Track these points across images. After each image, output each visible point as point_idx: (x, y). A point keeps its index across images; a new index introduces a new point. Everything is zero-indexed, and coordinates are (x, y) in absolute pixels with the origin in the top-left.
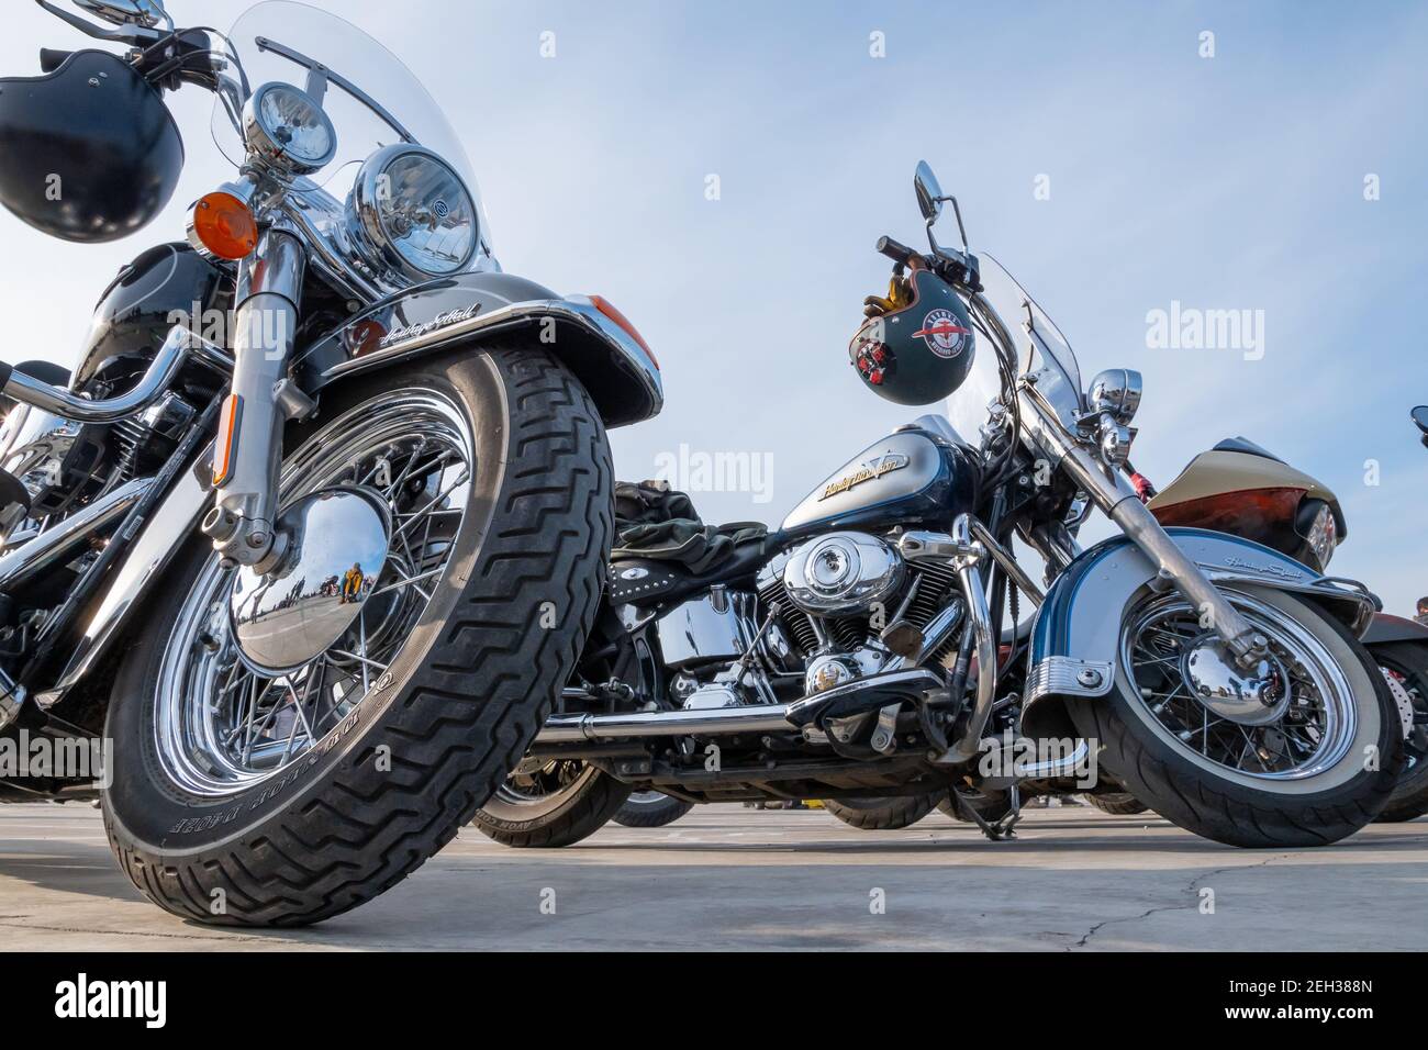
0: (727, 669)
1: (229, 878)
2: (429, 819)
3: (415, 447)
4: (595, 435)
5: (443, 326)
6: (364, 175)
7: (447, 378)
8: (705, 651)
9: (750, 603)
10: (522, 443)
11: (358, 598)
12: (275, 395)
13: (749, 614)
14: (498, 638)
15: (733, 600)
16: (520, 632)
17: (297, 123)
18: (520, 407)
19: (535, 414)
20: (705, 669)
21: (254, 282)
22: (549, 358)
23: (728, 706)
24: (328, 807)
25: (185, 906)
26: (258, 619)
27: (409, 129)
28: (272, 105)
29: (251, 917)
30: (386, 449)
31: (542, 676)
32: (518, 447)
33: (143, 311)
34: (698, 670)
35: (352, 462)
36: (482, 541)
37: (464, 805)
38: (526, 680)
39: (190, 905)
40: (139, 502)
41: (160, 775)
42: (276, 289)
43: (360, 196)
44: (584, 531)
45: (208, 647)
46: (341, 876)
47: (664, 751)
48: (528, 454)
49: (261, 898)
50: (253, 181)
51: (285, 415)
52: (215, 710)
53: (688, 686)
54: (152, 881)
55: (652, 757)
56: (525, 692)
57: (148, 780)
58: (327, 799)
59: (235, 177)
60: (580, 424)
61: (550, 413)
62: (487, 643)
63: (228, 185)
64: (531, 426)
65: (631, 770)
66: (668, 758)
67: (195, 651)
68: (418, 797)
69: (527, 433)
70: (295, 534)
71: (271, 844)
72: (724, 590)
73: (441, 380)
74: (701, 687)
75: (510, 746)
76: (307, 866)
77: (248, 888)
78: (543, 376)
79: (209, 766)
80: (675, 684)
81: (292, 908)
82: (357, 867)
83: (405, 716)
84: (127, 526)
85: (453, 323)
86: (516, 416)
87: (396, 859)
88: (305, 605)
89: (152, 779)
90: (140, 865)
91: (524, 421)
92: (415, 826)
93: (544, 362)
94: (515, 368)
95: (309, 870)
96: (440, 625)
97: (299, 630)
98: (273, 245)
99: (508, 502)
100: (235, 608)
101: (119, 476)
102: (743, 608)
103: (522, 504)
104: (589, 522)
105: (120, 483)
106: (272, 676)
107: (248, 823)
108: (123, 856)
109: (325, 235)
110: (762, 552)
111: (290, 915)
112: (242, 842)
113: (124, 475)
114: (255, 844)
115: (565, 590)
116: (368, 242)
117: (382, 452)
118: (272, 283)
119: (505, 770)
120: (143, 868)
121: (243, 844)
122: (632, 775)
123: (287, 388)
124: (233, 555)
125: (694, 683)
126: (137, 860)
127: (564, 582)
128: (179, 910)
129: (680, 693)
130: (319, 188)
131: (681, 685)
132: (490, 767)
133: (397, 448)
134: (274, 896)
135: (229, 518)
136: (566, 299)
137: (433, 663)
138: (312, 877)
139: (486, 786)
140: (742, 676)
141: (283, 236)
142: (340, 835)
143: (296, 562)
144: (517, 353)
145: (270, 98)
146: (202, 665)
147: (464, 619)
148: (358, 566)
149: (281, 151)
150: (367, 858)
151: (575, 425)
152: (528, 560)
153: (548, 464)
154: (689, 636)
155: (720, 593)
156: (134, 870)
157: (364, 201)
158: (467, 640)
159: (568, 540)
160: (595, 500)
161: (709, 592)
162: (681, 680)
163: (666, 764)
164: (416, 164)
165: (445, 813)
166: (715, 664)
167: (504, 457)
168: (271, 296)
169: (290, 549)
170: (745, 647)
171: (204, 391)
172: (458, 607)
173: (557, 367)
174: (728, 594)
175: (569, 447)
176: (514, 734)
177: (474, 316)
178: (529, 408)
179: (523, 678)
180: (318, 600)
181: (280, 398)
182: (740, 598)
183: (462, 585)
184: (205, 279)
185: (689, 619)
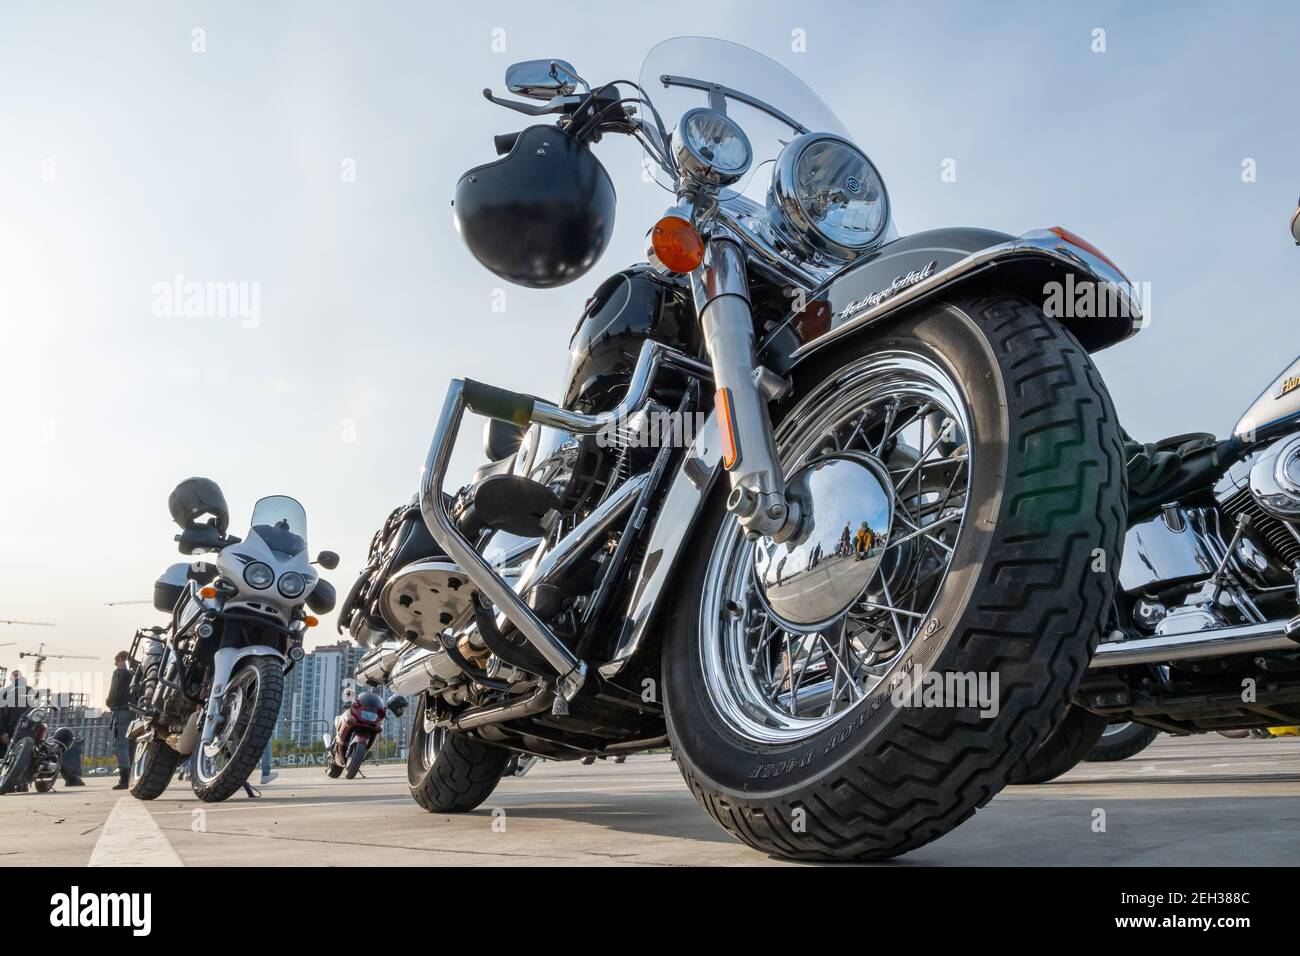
0: (1199, 589)
1: (814, 816)
2: (998, 755)
3: (888, 407)
4: (1086, 363)
5: (901, 290)
6: (780, 172)
7: (916, 337)
8: (1165, 574)
9: (1210, 517)
10: (1018, 383)
11: (870, 554)
12: (756, 382)
13: (1211, 530)
14: (1037, 575)
15: (1189, 516)
16: (1059, 566)
17: (717, 140)
18: (1005, 349)
19: (1023, 352)
20: (1172, 593)
21: (708, 289)
22: (1016, 299)
23: (1207, 628)
24: (901, 748)
25: (775, 844)
26: (783, 583)
27: (799, 121)
28: (695, 131)
29: (838, 852)
30: (860, 413)
31: (1089, 608)
32: (1014, 387)
33: (611, 334)
34: (1164, 594)
35: (829, 431)
36: (1002, 483)
37: (1029, 741)
38: (1075, 614)
39: (780, 842)
40: (642, 495)
41: (723, 728)
42: (729, 290)
43: (780, 191)
44: (1102, 459)
45: (733, 612)
46: (919, 813)
47: (1141, 680)
48: (1027, 393)
49: (847, 834)
50: (690, 201)
51: (767, 399)
52: (753, 667)
53: (1154, 612)
54: (741, 822)
55: (1127, 686)
56: (1075, 624)
57: (715, 733)
58: (899, 739)
59: (672, 201)
60: (1070, 355)
61: (1038, 350)
62: (1029, 580)
63: (672, 209)
64: (1023, 365)
65: (1107, 702)
66: (1146, 687)
67: (724, 618)
68: (984, 734)
69: (1020, 373)
70: (805, 501)
71: (850, 784)
72: (1178, 508)
73: (907, 340)
74: (1172, 611)
75: (1067, 679)
76: (888, 804)
77: (834, 826)
78: (1018, 316)
79: (765, 718)
80: (1138, 611)
81: (877, 844)
82: (935, 803)
83: (961, 658)
84: (636, 517)
85: (911, 285)
86: (1003, 358)
87: (969, 794)
88: (829, 564)
89: (717, 732)
90: (727, 808)
91: (1012, 363)
92: (986, 763)
93: (1014, 303)
94: (987, 314)
95: (892, 808)
96: (976, 569)
97: (824, 588)
98: (716, 254)
99: (1019, 441)
100: (760, 575)
101: (617, 476)
102: (1203, 525)
103: (1035, 442)
104: (1105, 451)
105: (620, 483)
106: (803, 632)
107: (823, 767)
108: (708, 800)
109: (755, 232)
110: (1215, 461)
111: (874, 850)
112: (823, 783)
113: (621, 474)
114: (835, 785)
115: (1095, 519)
116: (794, 230)
117: (856, 417)
118: (723, 286)
119: (1063, 704)
120: (730, 811)
121: (824, 785)
122: (1106, 708)
123: (764, 374)
124: (757, 529)
125: (1161, 608)
126: (723, 803)
127: (1093, 512)
128: (768, 847)
129: (1145, 619)
130: (739, 195)
131: (1146, 611)
132: (1049, 702)
133: (869, 411)
134: (859, 832)
135: (749, 495)
136: (1024, 238)
137: (978, 605)
138: (893, 815)
139: (1048, 720)
140: (1217, 595)
141: (722, 242)
142: (917, 774)
143: (811, 527)
144: (984, 300)
145: (692, 123)
146: (732, 629)
147: (1001, 559)
148: (865, 525)
149: (710, 168)
150: (943, 794)
151: (1065, 358)
152: (1053, 495)
153: (1050, 399)
154: (1143, 558)
155: (1174, 511)
156: (721, 814)
157: (785, 194)
158: (1009, 579)
159: (1090, 470)
160: (1104, 426)
161: (1161, 511)
162: (1144, 606)
163: (1144, 693)
164: (819, 151)
165: (1013, 749)
166: (1182, 586)
167: (1003, 399)
168: (726, 298)
169: (803, 516)
170: (1215, 568)
171: (673, 392)
172: (992, 549)
173: (1028, 306)
174: (1182, 511)
175: (1066, 379)
176: (1069, 667)
177: (931, 274)
178: (1015, 349)
179: (1070, 612)
180: (835, 560)
181: (760, 385)
182: (1197, 514)
183: (991, 528)
184: (654, 296)
185: (1140, 541)
